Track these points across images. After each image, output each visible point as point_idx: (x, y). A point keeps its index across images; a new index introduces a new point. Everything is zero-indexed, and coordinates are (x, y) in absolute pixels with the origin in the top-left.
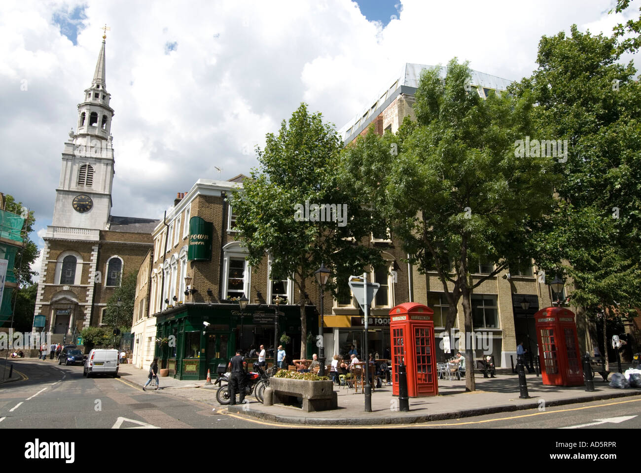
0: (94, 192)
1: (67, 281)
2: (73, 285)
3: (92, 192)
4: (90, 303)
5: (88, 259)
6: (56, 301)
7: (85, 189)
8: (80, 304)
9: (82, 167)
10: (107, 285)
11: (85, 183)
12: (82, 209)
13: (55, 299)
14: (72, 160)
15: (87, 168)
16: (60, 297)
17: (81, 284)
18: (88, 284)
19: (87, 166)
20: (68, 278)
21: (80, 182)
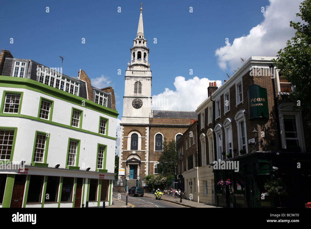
0: (143, 96)
1: (134, 148)
2: (137, 151)
3: (142, 96)
4: (147, 161)
5: (144, 135)
6: (129, 160)
7: (138, 95)
8: (142, 162)
9: (136, 83)
10: (155, 150)
11: (138, 92)
12: (137, 107)
13: (128, 159)
14: (130, 79)
15: (138, 83)
16: (131, 157)
17: (141, 150)
18: (145, 150)
19: (138, 82)
20: (134, 146)
21: (136, 92)
